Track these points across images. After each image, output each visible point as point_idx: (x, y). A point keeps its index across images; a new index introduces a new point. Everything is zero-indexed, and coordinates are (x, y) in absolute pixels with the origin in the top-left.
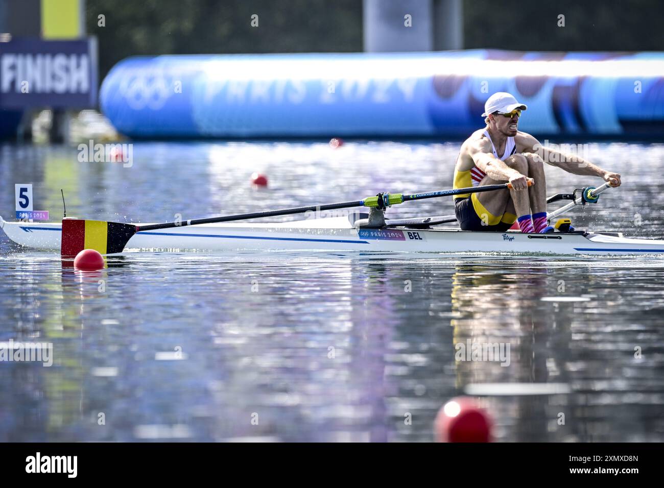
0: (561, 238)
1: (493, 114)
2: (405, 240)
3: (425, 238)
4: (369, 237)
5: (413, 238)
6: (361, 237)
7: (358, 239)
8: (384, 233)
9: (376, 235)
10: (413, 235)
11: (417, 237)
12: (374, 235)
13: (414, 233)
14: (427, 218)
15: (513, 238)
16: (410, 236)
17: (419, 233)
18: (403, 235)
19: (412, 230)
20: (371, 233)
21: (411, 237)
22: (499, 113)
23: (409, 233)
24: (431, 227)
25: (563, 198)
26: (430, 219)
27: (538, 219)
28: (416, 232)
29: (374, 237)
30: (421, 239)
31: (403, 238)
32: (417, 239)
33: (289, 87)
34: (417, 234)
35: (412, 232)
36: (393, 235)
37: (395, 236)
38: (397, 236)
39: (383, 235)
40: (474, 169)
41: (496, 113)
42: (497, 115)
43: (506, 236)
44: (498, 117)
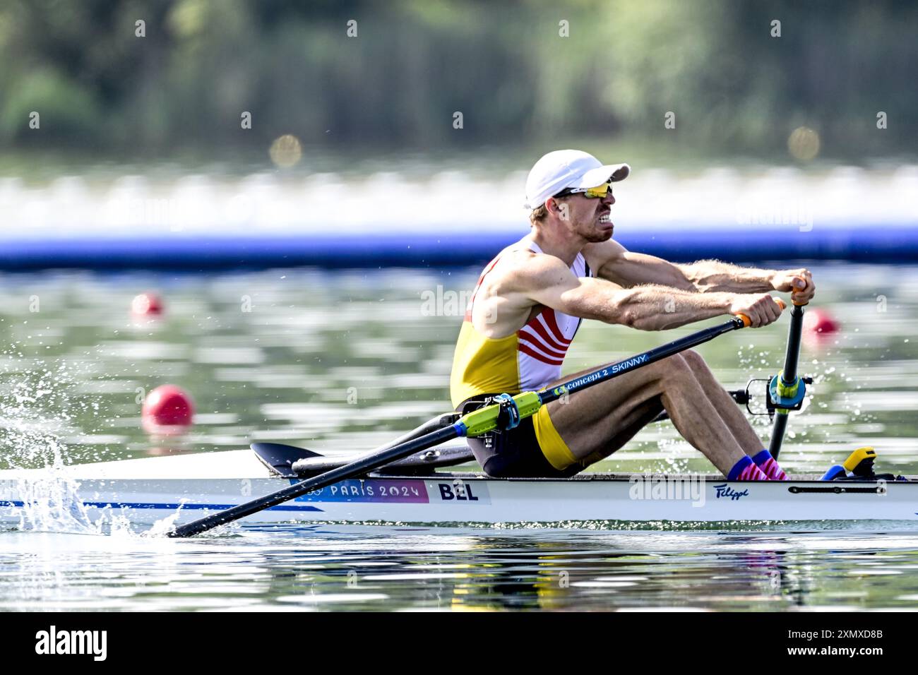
1: (556, 196)
2: (428, 502)
5: (452, 497)
9: (344, 491)
10: (453, 490)
11: (465, 494)
12: (339, 492)
13: (456, 486)
15: (744, 494)
16: (443, 492)
18: (423, 491)
21: (447, 495)
22: (573, 191)
24: (438, 470)
29: (340, 497)
30: (476, 499)
31: (423, 497)
32: (465, 498)
34: (465, 489)
36: (394, 492)
37: (402, 493)
38: (405, 494)
39: (366, 492)
40: (528, 329)
41: (565, 194)
42: (568, 198)
43: (726, 488)
44: (571, 200)
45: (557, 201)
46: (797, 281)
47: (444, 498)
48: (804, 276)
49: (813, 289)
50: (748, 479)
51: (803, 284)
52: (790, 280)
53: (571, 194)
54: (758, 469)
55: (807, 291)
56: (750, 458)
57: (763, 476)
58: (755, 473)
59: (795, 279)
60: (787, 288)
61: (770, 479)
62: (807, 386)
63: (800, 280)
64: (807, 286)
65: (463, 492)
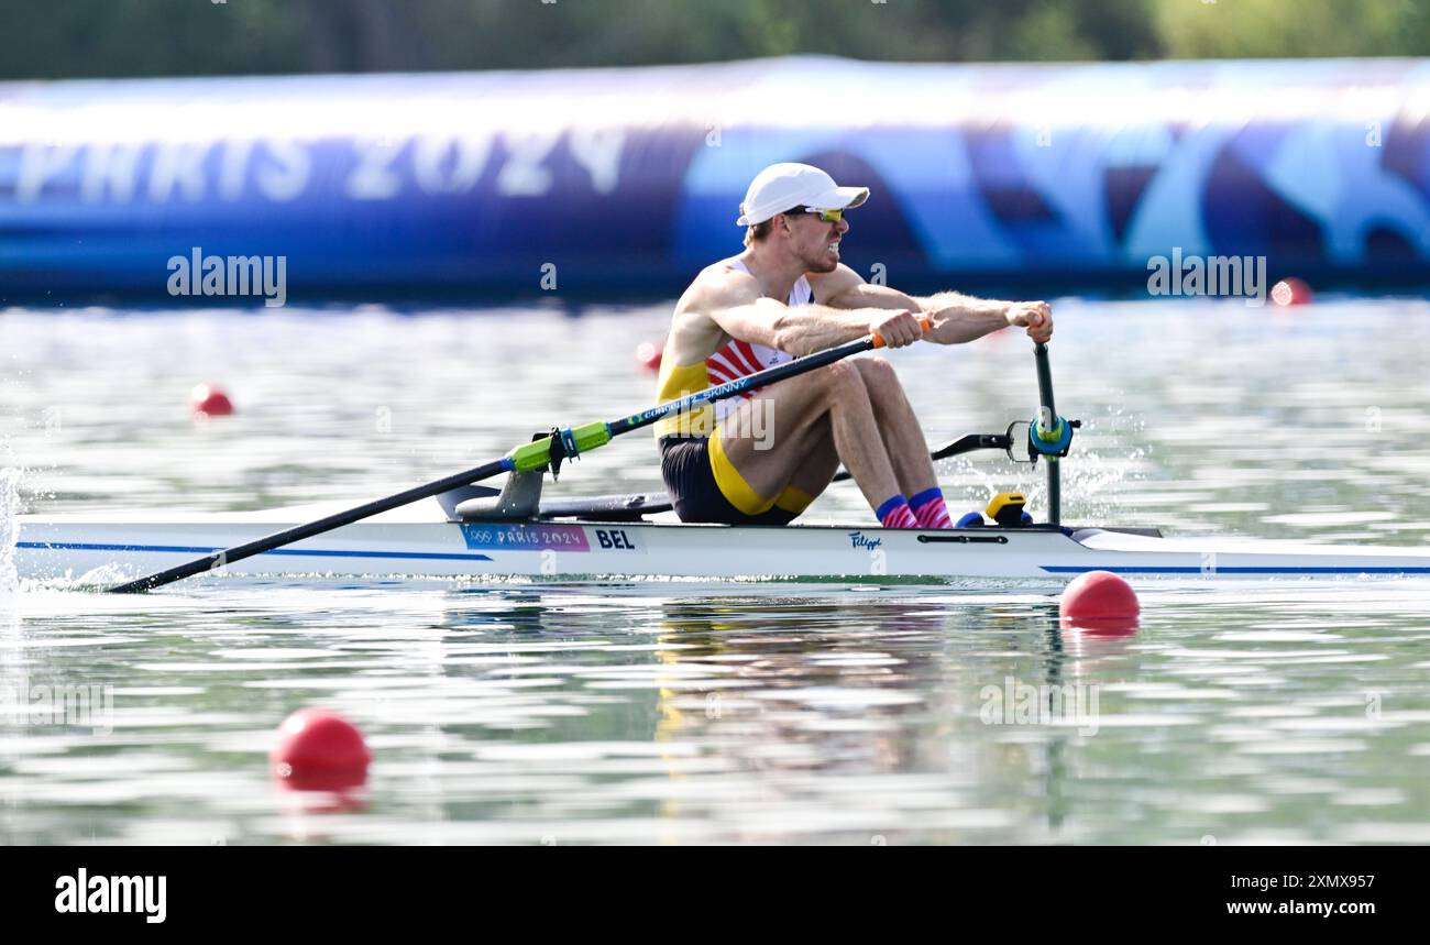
0: (1005, 541)
1: (786, 213)
2: (588, 550)
3: (644, 545)
4: (493, 545)
5: (610, 546)
6: (471, 543)
7: (463, 549)
8: (533, 534)
9: (511, 538)
10: (610, 537)
11: (622, 542)
12: (506, 539)
13: (613, 533)
14: (635, 497)
15: (877, 543)
16: (601, 540)
17: (627, 531)
18: (583, 538)
19: (607, 527)
20: (500, 533)
21: (606, 543)
22: (807, 210)
23: (599, 533)
24: (645, 517)
25: (981, 442)
26: (642, 498)
27: (925, 507)
28: (619, 529)
29: (507, 545)
30: (632, 547)
31: (583, 546)
32: (622, 547)
33: (260, 155)
34: (620, 536)
35: (607, 530)
36: (557, 539)
37: (564, 540)
38: (567, 542)
39: (531, 539)
40: (718, 357)
41: (798, 212)
42: (800, 216)
43: (860, 536)
44: (803, 220)
45: (786, 218)
46: (1032, 315)
47: (603, 546)
48: (1041, 310)
49: (1051, 325)
50: (893, 525)
51: (1039, 319)
52: (1024, 313)
53: (806, 213)
54: (909, 511)
55: (1044, 327)
56: (904, 498)
57: (912, 519)
58: (903, 517)
59: (1029, 314)
60: (1022, 322)
61: (919, 526)
62: (1075, 430)
63: (1035, 315)
64: (1043, 322)
65: (619, 540)
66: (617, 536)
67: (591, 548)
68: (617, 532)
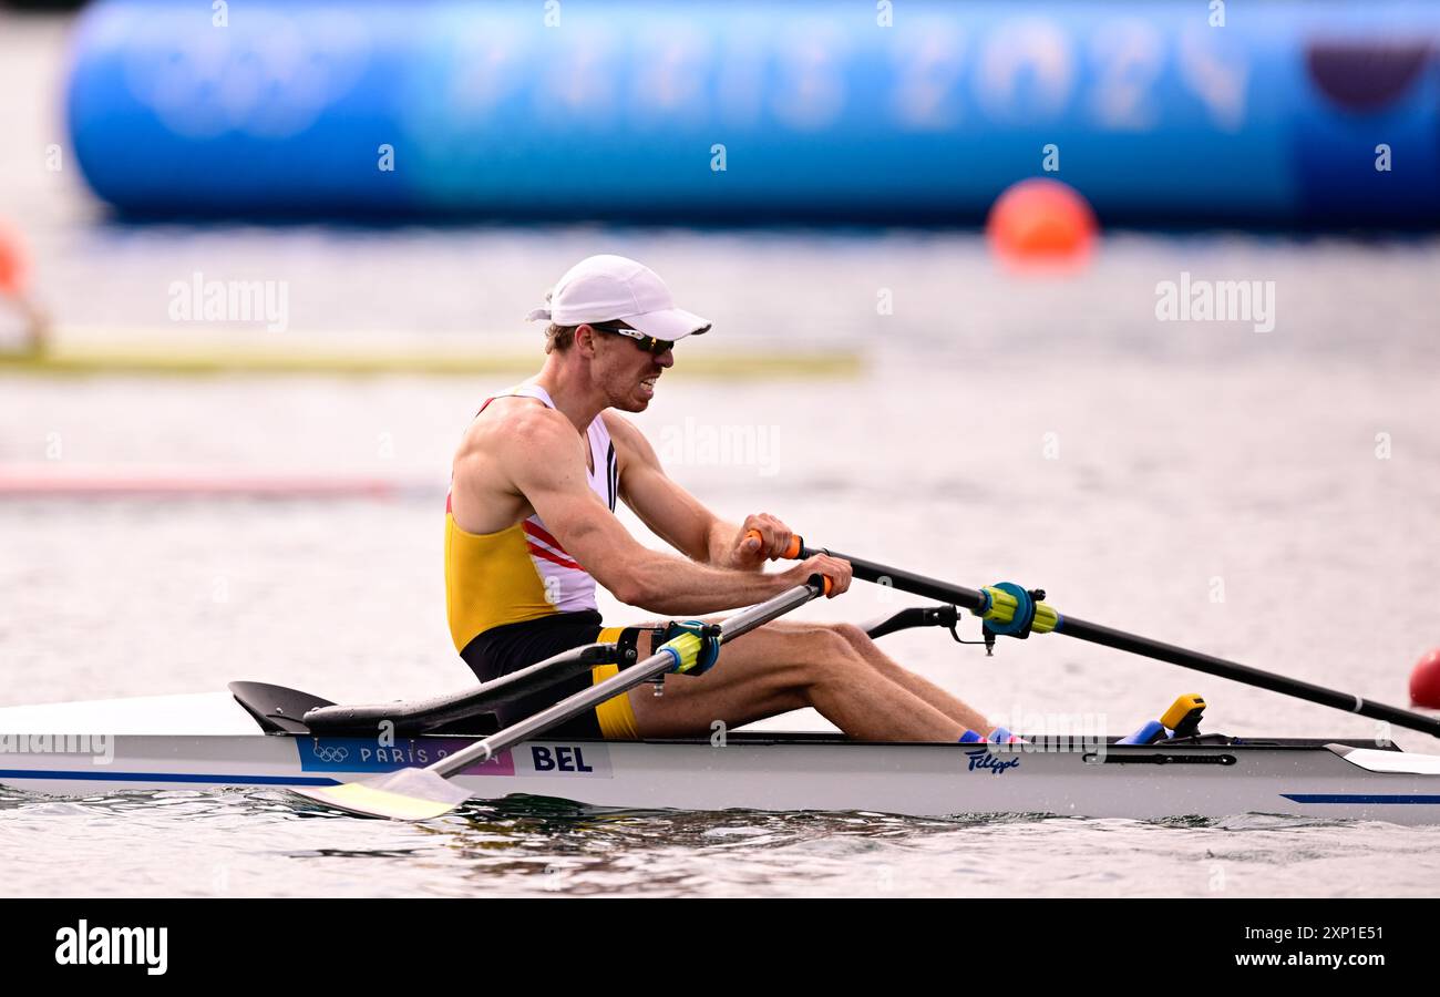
0: (1230, 760)
3: (608, 766)
6: (308, 761)
7: (296, 770)
10: (554, 757)
13: (559, 751)
15: (1013, 764)
23: (535, 751)
25: (924, 618)
34: (572, 755)
43: (986, 755)
45: (594, 332)
65: (569, 759)
66: (565, 755)
67: (516, 772)
68: (568, 750)
